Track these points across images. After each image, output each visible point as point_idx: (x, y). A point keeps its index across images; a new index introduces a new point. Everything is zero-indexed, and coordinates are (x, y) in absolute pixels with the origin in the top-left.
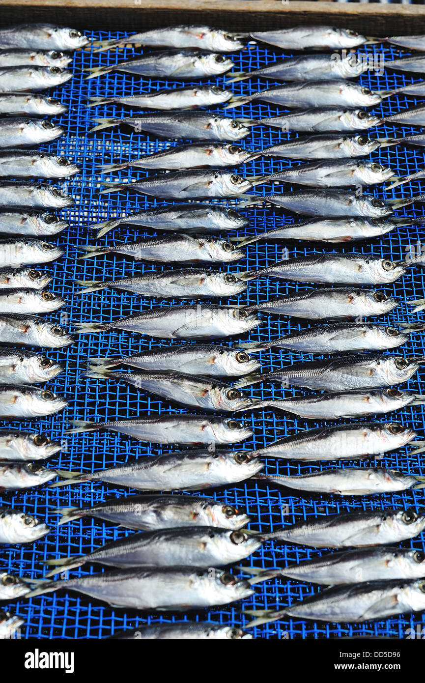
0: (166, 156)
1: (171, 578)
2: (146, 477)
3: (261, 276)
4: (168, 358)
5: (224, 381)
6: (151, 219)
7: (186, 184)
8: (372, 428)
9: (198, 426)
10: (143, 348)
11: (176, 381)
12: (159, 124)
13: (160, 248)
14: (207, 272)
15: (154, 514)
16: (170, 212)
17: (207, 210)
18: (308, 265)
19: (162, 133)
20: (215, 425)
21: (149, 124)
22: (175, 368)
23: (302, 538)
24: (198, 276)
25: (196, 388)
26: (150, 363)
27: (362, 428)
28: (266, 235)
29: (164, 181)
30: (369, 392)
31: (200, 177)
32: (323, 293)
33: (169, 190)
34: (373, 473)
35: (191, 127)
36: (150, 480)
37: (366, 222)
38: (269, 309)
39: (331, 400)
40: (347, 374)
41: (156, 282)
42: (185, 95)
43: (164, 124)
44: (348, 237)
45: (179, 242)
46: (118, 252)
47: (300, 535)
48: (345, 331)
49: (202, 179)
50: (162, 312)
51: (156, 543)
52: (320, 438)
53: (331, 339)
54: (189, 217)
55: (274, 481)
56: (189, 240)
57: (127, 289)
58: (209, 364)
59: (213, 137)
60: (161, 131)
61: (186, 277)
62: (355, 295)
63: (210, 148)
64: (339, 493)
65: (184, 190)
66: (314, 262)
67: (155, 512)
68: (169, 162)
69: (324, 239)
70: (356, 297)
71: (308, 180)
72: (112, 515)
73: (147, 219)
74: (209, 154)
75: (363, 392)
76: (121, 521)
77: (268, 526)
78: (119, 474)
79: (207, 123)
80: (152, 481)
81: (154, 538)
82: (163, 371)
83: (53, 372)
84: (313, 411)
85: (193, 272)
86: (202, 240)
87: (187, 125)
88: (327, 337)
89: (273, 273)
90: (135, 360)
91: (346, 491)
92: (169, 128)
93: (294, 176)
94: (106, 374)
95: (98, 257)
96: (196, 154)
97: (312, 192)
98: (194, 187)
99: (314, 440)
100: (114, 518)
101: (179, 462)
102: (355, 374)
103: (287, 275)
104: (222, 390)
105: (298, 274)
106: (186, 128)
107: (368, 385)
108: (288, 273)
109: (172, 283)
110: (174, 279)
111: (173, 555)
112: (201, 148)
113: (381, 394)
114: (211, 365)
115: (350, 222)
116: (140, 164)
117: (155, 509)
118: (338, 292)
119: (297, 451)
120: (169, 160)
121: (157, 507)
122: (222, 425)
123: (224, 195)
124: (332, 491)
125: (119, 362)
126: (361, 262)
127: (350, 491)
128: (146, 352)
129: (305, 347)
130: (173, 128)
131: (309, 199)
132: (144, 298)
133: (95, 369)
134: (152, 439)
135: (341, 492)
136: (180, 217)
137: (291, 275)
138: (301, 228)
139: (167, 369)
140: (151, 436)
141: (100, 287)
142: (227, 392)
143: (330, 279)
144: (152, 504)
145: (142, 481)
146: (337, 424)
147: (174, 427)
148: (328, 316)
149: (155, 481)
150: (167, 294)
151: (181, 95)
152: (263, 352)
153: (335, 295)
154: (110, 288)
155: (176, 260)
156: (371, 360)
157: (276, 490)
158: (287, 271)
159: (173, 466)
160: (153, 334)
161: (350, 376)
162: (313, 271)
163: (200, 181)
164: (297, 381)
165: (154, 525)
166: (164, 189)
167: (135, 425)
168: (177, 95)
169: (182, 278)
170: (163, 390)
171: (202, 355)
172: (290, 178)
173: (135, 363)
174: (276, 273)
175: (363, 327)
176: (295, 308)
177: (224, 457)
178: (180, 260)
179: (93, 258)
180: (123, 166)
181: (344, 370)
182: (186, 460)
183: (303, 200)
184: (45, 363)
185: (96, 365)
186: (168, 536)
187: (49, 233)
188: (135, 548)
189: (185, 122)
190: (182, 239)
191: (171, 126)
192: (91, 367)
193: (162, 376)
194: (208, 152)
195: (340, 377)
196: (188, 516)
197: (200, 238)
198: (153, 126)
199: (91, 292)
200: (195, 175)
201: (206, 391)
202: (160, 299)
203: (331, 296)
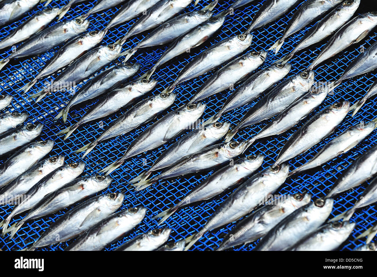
0: (57, 60)
1: (309, 243)
2: (234, 211)
3: (176, 86)
4: (177, 152)
5: (220, 143)
6: (85, 95)
7: (85, 66)
8: (325, 112)
9: (233, 170)
10: (158, 156)
11: (194, 159)
12: (34, 47)
13: (107, 105)
14: (149, 99)
15: (260, 224)
16: (94, 84)
17: (113, 71)
18: (199, 63)
19: (40, 51)
20: (243, 164)
21: (28, 50)
22: (186, 154)
23: (347, 185)
24: (146, 104)
25: (210, 155)
26: (169, 161)
27: (321, 116)
28: (158, 64)
29: (70, 72)
30: (303, 98)
31: (90, 58)
32: (224, 70)
33: (77, 76)
34: (351, 131)
35: (55, 37)
36: (237, 211)
37: (208, 24)
38: (200, 98)
39: (287, 115)
40: (282, 98)
41: (125, 122)
42: (32, 24)
43: (37, 45)
44: (205, 37)
45: (116, 95)
46: (84, 123)
47: (345, 185)
48: (256, 80)
49: (92, 58)
50: (148, 132)
51: (280, 234)
52: (303, 134)
53: (253, 89)
54: (107, 80)
55: (301, 170)
56: (121, 91)
57: (110, 137)
58: (203, 140)
59: (72, 36)
60: (38, 50)
61: (140, 109)
62: (242, 60)
63: (79, 40)
64: (343, 153)
65: (86, 70)
66: (201, 60)
67: (259, 222)
68: (61, 62)
69: (193, 46)
70: (244, 61)
71: (150, 25)
72: (236, 241)
73: (84, 96)
74: (81, 44)
75: (300, 101)
76: (244, 241)
77: (320, 193)
78: (217, 220)
79: (63, 30)
80: (240, 211)
81: (276, 233)
82: (179, 160)
83: (121, 198)
84: (282, 127)
85: (141, 104)
86: (128, 86)
87: (52, 37)
88: (249, 89)
89: (182, 80)
90: (158, 165)
91: (345, 149)
92: (42, 46)
93: (139, 27)
94: (149, 183)
95: (75, 132)
96: (74, 48)
97: (161, 28)
98: (91, 65)
99: (301, 138)
100: (238, 242)
101: (246, 191)
102: (286, 95)
103: (191, 76)
104: (225, 146)
105: (197, 71)
106: (52, 39)
107: (296, 98)
108: (191, 75)
109: (135, 117)
110: (134, 114)
111: (295, 235)
112: (74, 44)
113: (311, 96)
114: (205, 140)
115: (200, 29)
116: (44, 74)
117: (259, 221)
118: (231, 65)
119: (297, 150)
120: (60, 61)
121: (259, 219)
122: (246, 162)
123: (111, 60)
124: (339, 154)
125: (150, 172)
126: (227, 44)
127: (347, 148)
128: (161, 157)
129: (241, 103)
130: (45, 44)
131: (163, 33)
132: (123, 136)
133: (139, 184)
134: (213, 194)
135: (343, 151)
136: (102, 83)
137: (193, 75)
138: (175, 48)
139: (181, 158)
140: (212, 193)
141: (93, 146)
142: (229, 146)
143: (217, 63)
144: (254, 220)
145: (233, 215)
146: (304, 123)
147: (221, 179)
148: (236, 81)
149: (241, 210)
150: (136, 125)
151: (30, 25)
152: (220, 120)
153: (232, 67)
154: (99, 143)
155: (122, 106)
156: (288, 83)
157: (305, 175)
158: (190, 74)
159: (244, 195)
160: (152, 147)
161: (284, 99)
162: (205, 65)
163: (92, 59)
164: (257, 119)
165: (264, 230)
166: (74, 77)
167: (197, 193)
168: (28, 26)
169: (138, 111)
170: (191, 168)
171: (196, 137)
172: (139, 30)
173: (160, 167)
174: (184, 79)
175: (264, 72)
176: (215, 88)
177: (267, 174)
178: (124, 105)
179: (71, 135)
180: (35, 81)
181: (278, 97)
182: (248, 188)
183: (160, 35)
184: (113, 197)
185: (137, 182)
186: (283, 227)
187: (35, 136)
188: (270, 245)
189: (49, 36)
190: (116, 93)
191: (43, 44)
192: (136, 184)
193: (184, 162)
194: (80, 43)
195: (279, 103)
196: (280, 213)
197: (126, 85)
198: (31, 50)
199: (90, 152)
200: (86, 58)
201: (217, 153)
202: (133, 131)
203: (230, 69)
